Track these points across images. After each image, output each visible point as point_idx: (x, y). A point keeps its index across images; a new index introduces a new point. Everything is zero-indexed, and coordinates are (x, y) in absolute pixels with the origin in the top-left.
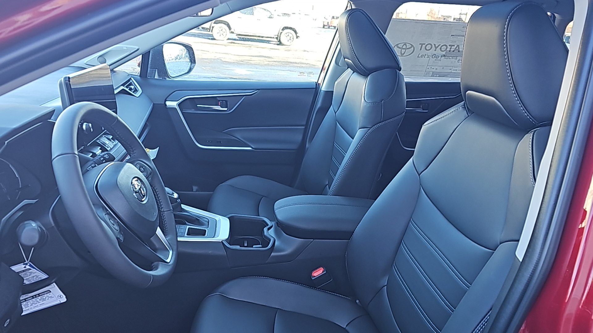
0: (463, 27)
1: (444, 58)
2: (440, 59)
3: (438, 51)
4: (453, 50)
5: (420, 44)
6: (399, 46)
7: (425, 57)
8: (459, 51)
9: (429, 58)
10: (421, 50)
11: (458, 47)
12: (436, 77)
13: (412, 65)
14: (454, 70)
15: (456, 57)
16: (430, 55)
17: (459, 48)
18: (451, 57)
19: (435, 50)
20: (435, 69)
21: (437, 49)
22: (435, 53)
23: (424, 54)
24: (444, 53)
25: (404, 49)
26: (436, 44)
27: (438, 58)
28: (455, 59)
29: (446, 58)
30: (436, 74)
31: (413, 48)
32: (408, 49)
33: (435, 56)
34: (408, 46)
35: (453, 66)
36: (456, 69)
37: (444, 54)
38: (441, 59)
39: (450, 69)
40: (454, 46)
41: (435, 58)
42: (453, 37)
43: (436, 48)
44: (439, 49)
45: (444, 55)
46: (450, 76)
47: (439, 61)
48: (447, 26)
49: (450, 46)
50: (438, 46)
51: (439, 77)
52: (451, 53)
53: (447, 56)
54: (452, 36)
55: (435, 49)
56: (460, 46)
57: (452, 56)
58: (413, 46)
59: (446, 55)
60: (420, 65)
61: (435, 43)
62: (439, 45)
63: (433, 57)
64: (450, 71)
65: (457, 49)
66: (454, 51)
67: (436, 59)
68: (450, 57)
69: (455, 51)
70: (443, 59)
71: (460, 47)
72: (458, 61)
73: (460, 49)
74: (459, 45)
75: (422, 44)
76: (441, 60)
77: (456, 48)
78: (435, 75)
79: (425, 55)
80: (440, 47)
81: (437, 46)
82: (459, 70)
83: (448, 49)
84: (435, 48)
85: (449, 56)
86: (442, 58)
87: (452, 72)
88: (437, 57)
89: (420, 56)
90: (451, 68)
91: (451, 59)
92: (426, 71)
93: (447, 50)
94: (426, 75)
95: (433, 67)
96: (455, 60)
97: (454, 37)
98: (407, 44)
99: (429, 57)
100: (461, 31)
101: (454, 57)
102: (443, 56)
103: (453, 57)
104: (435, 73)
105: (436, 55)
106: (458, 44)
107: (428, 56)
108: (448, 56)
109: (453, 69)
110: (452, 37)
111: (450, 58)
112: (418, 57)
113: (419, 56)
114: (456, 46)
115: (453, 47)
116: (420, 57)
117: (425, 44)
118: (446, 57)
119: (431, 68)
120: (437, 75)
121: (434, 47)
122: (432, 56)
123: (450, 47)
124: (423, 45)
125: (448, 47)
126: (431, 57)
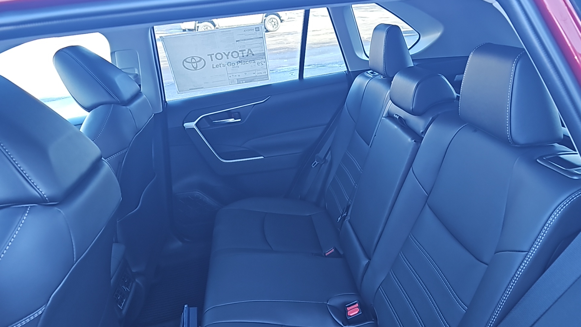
0: (245, 31)
1: (241, 64)
2: (237, 65)
3: (231, 59)
4: (246, 55)
5: (208, 55)
6: (187, 60)
7: (220, 67)
8: (253, 55)
9: (225, 67)
10: (212, 60)
11: (250, 51)
12: (243, 83)
13: (211, 77)
14: (258, 74)
15: (253, 60)
16: (225, 64)
17: (251, 52)
18: (249, 62)
19: (228, 58)
20: (237, 76)
21: (229, 56)
22: (229, 61)
23: (219, 64)
24: (238, 59)
25: (194, 63)
26: (225, 52)
27: (234, 65)
28: (253, 62)
29: (243, 64)
30: (241, 81)
31: (202, 60)
32: (198, 62)
33: (231, 64)
34: (198, 59)
35: (255, 70)
36: (260, 72)
37: (239, 60)
38: (238, 65)
39: (254, 73)
40: (244, 50)
41: (232, 66)
42: (239, 42)
43: (227, 56)
44: (231, 56)
45: (239, 61)
46: (257, 80)
47: (238, 68)
48: (227, 32)
49: (240, 51)
50: (228, 54)
51: (245, 83)
52: (245, 58)
53: (243, 62)
54: (237, 41)
55: (226, 57)
56: (251, 49)
57: (249, 60)
58: (202, 58)
59: (242, 61)
60: (220, 75)
61: (224, 52)
62: (229, 52)
63: (229, 65)
64: (255, 75)
65: (250, 53)
66: (247, 56)
67: (234, 66)
68: (246, 62)
69: (249, 56)
70: (239, 65)
71: (252, 51)
72: (258, 64)
73: (253, 52)
74: (250, 49)
75: (211, 55)
76: (238, 66)
77: (248, 52)
78: (241, 82)
79: (220, 64)
80: (230, 54)
81: (227, 54)
82: (263, 72)
83: (241, 55)
84: (226, 56)
85: (245, 61)
86: (238, 64)
87: (257, 75)
88: (233, 64)
89: (215, 67)
90: (254, 72)
91: (249, 63)
92: (229, 80)
93: (240, 56)
94: (232, 82)
95: (234, 75)
96: (254, 63)
97: (241, 42)
98: (195, 58)
99: (225, 66)
100: (243, 35)
101: (251, 61)
102: (238, 62)
103: (250, 61)
104: (239, 80)
105: (231, 63)
106: (249, 48)
107: (223, 65)
108: (245, 62)
109: (256, 72)
110: (238, 42)
111: (247, 62)
112: (213, 68)
113: (214, 67)
114: (247, 50)
115: (244, 52)
116: (215, 68)
117: (213, 54)
118: (242, 63)
119: (233, 76)
120: (242, 81)
121: (225, 55)
122: (228, 64)
123: (241, 52)
124: (212, 56)
125: (239, 52)
126: (227, 65)
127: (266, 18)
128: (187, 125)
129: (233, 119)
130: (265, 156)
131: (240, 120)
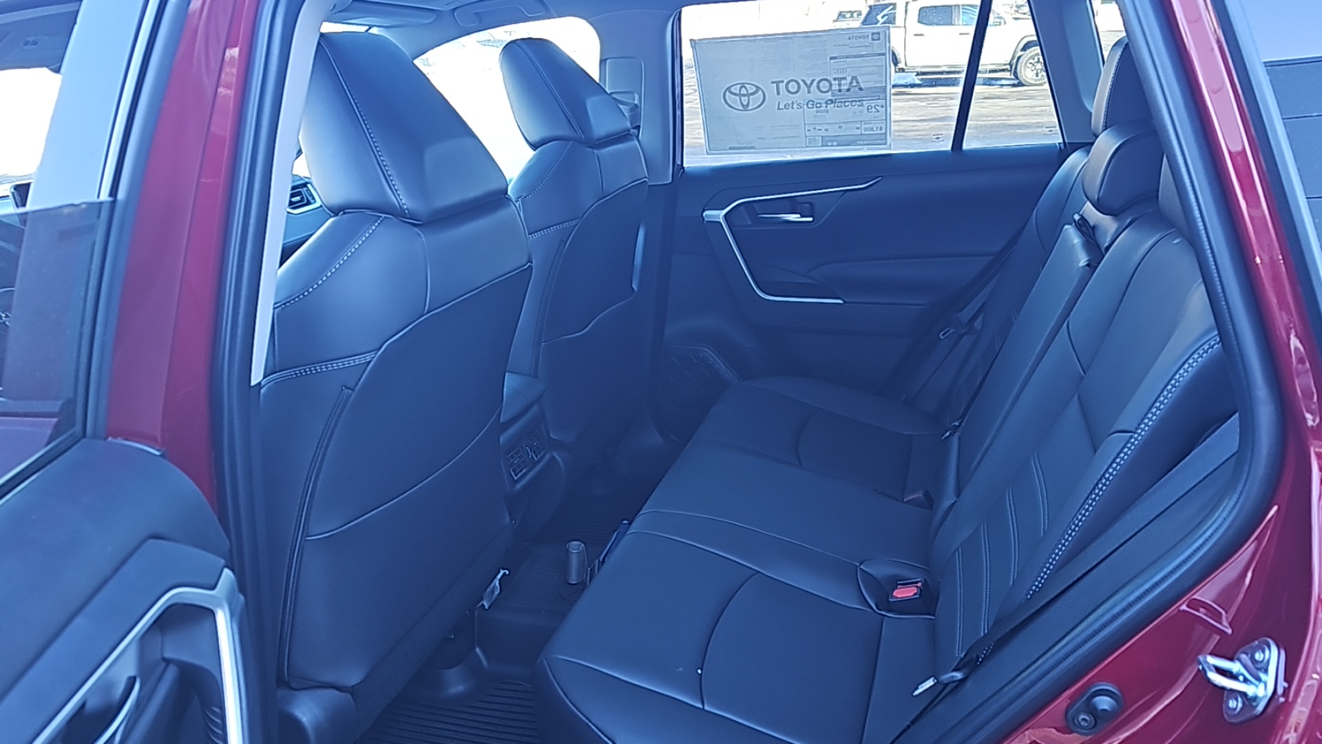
0: (850, 38)
1: (834, 107)
2: (824, 108)
3: (815, 94)
4: (846, 87)
5: (772, 83)
6: (732, 89)
7: (792, 108)
8: (861, 89)
9: (802, 109)
10: (778, 93)
11: (854, 81)
12: (832, 146)
13: (773, 127)
14: (866, 129)
15: (859, 101)
16: (803, 103)
17: (858, 82)
18: (850, 103)
19: (809, 92)
20: (823, 130)
21: (812, 88)
22: (811, 98)
23: (790, 103)
24: (829, 96)
25: (744, 95)
26: (805, 79)
27: (821, 107)
28: (859, 105)
29: (838, 107)
30: (830, 141)
31: (760, 92)
32: (752, 94)
33: (813, 105)
34: (752, 89)
35: (861, 121)
36: (870, 126)
37: (830, 98)
38: (828, 108)
39: (858, 128)
40: (844, 78)
41: (815, 109)
42: (836, 61)
43: (809, 87)
44: (816, 88)
45: (830, 100)
46: (861, 143)
47: (826, 114)
48: (814, 39)
49: (835, 79)
50: (811, 84)
51: (838, 145)
52: (843, 95)
53: (838, 102)
54: (831, 58)
55: (806, 89)
56: (858, 77)
57: (850, 100)
58: (760, 88)
59: (836, 99)
60: (790, 126)
61: (803, 78)
62: (813, 81)
63: (810, 106)
64: (858, 132)
65: (854, 84)
66: (848, 90)
67: (818, 109)
68: (845, 102)
69: (851, 90)
70: (830, 108)
71: (860, 81)
72: (868, 109)
73: (861, 84)
74: (856, 77)
75: (778, 83)
76: (828, 110)
77: (851, 83)
78: (830, 144)
79: (793, 103)
80: (815, 84)
81: (808, 83)
82: (877, 128)
83: (835, 87)
84: (807, 87)
85: (843, 100)
86: (829, 106)
87: (863, 132)
88: (818, 105)
89: (783, 107)
90: (859, 126)
91: (850, 106)
92: (806, 137)
93: (833, 88)
94: (811, 143)
95: (818, 128)
96: (860, 107)
97: (839, 60)
98: (747, 86)
99: (801, 107)
100: (846, 47)
101: (856, 101)
102: (829, 102)
103: (852, 101)
104: (827, 139)
105: (814, 102)
106: (854, 75)
107: (798, 105)
108: (841, 102)
109: (863, 126)
110: (832, 61)
111: (847, 104)
112: (779, 109)
113: (781, 107)
114: (849, 79)
115: (843, 82)
116: (782, 109)
117: (782, 82)
118: (836, 104)
119: (815, 128)
120: (832, 141)
121: (805, 86)
122: (807, 104)
123: (837, 82)
124: (781, 84)
125: (833, 82)
126: (805, 106)
127: (1022, 53)
128: (710, 214)
129: (799, 216)
130: (846, 300)
131: (811, 219)
